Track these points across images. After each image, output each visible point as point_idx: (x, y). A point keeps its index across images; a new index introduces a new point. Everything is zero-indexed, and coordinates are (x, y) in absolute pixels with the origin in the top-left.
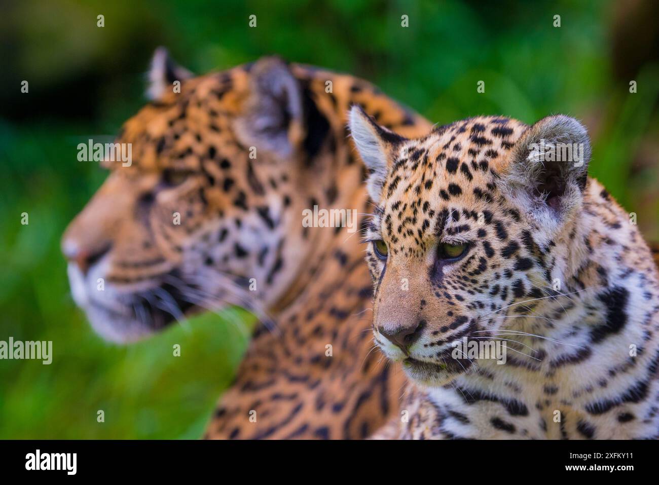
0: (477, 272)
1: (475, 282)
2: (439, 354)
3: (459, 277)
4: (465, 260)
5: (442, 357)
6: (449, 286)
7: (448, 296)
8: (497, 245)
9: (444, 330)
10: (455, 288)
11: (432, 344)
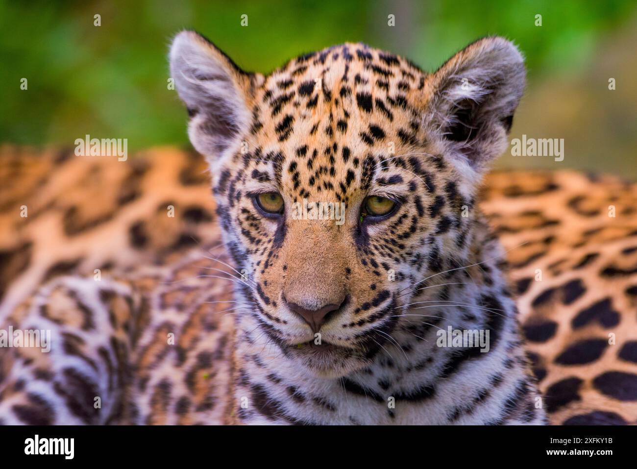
0: (406, 235)
1: (402, 247)
2: (357, 337)
3: (386, 241)
4: (394, 219)
5: (360, 340)
6: (376, 252)
7: (375, 264)
8: (427, 201)
9: (366, 307)
10: (382, 254)
11: (352, 325)
